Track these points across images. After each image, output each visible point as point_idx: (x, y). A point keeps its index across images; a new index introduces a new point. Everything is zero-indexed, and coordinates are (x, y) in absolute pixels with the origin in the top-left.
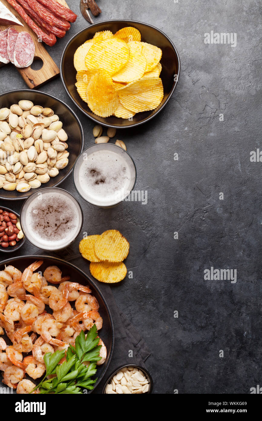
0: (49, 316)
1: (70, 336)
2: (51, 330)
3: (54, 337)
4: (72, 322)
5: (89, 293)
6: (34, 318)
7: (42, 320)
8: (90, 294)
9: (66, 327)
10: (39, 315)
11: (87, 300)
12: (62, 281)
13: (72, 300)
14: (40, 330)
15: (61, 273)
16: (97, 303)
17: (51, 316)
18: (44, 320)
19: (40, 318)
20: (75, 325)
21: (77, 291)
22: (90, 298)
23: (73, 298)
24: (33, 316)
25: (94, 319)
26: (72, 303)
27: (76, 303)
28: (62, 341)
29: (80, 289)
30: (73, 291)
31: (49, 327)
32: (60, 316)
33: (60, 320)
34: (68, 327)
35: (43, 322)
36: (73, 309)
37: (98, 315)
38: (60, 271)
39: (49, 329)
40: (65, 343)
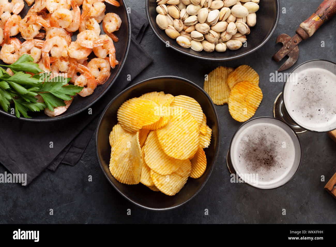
0: (69, 39)
1: (60, 70)
2: (56, 48)
3: (50, 55)
4: (73, 64)
5: (111, 66)
6: (60, 25)
7: (61, 35)
8: (111, 68)
9: (66, 61)
10: (65, 29)
11: (103, 68)
12: (110, 34)
13: (96, 54)
14: (51, 37)
15: (117, 28)
16: (106, 80)
17: (70, 41)
18: (62, 37)
19: (62, 31)
20: (73, 69)
21: (107, 53)
22: (107, 71)
23: (98, 53)
24: (61, 23)
25: (88, 86)
26: (92, 55)
27: (95, 59)
28: (51, 65)
29: (110, 55)
30: (105, 49)
31: (57, 44)
32: (73, 49)
33: (70, 51)
34: (68, 63)
35: (60, 36)
36: (88, 59)
37: (95, 86)
38: (119, 27)
39: (56, 46)
40: (50, 68)
